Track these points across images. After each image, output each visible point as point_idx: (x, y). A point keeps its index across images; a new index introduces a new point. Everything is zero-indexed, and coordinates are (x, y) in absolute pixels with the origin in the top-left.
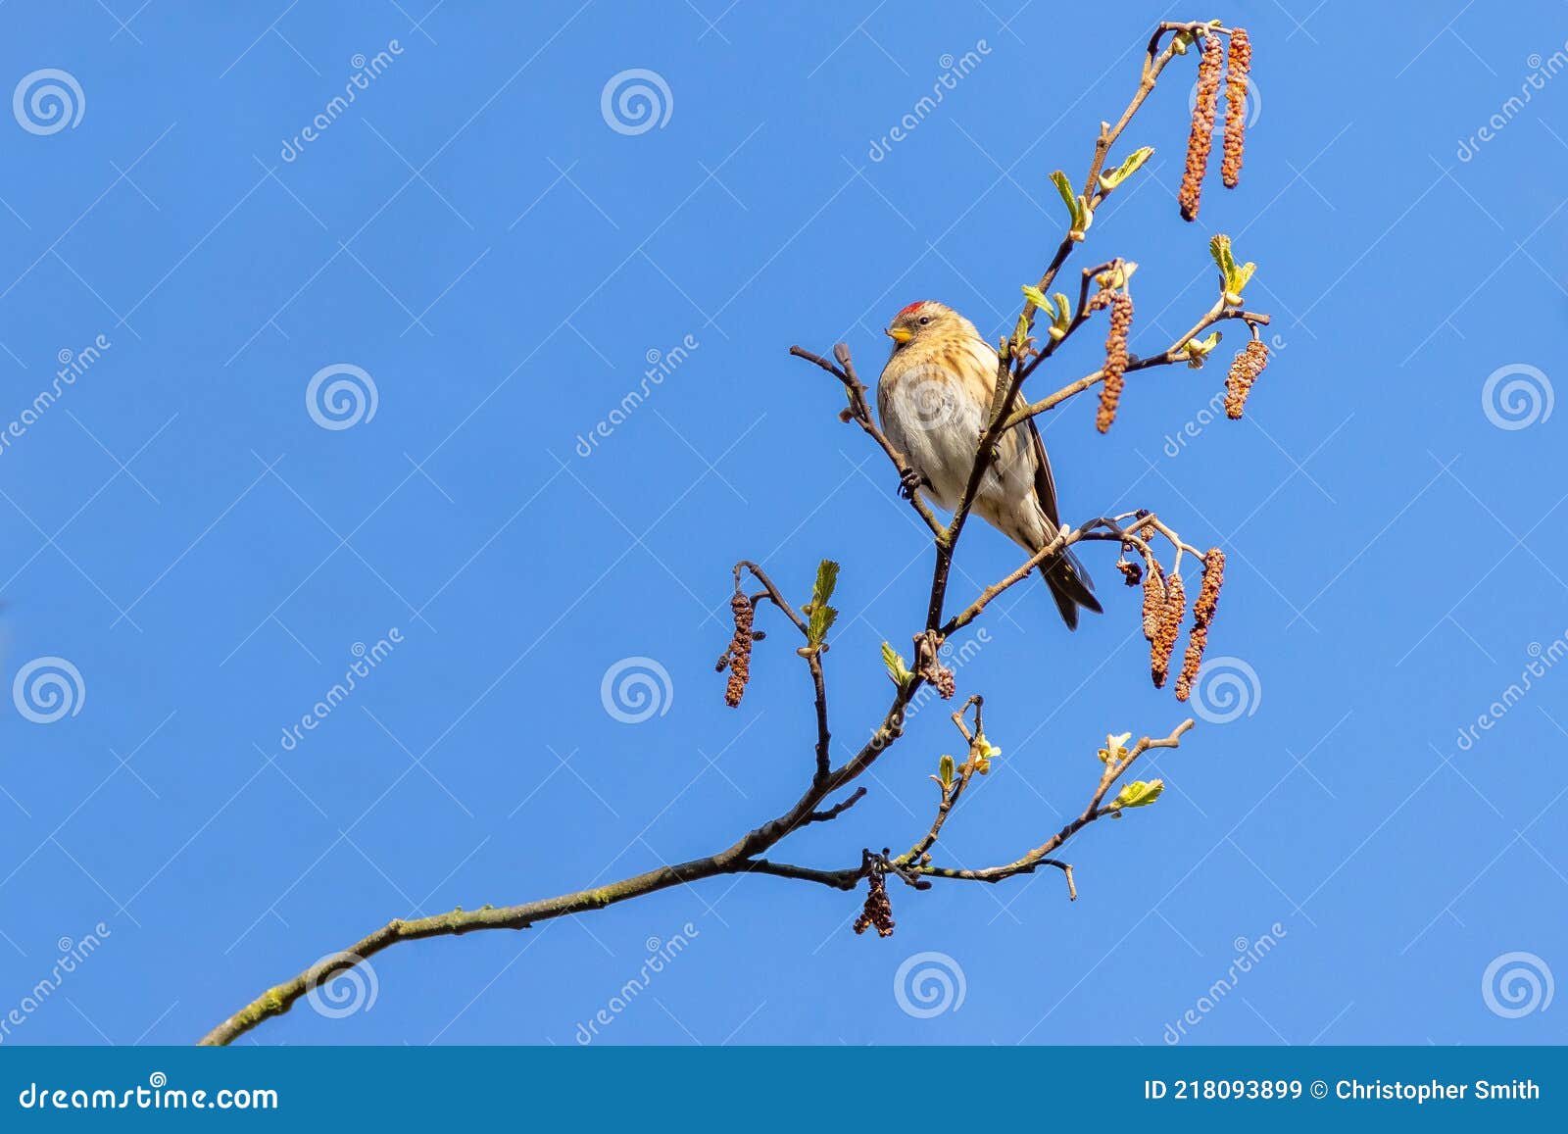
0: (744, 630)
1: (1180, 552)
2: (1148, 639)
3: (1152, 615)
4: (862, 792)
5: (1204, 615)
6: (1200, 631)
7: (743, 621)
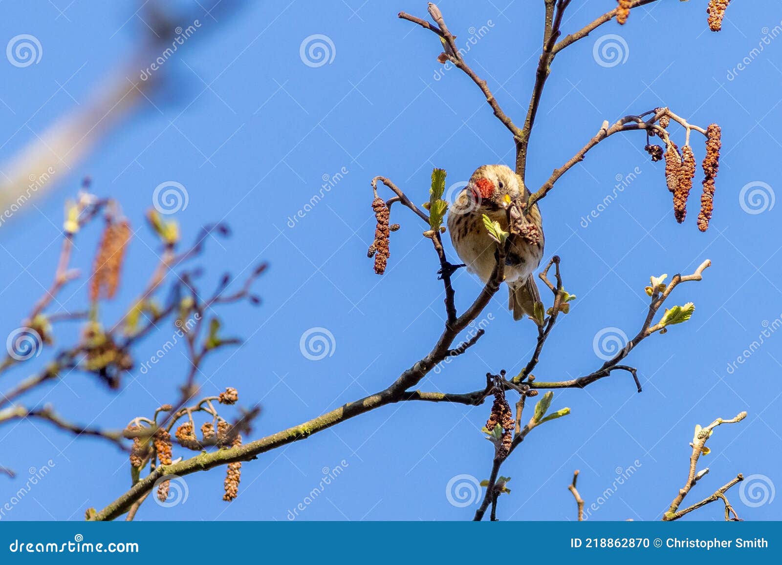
0: (383, 222)
1: (689, 131)
2: (671, 190)
3: (672, 174)
4: (481, 332)
5: (710, 169)
6: (710, 182)
7: (382, 216)
